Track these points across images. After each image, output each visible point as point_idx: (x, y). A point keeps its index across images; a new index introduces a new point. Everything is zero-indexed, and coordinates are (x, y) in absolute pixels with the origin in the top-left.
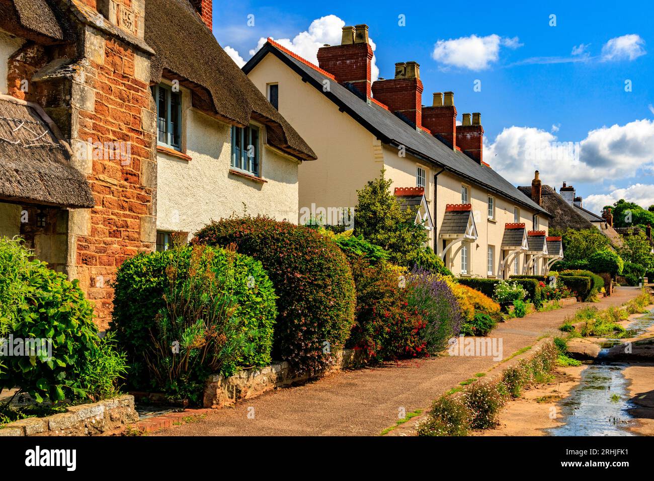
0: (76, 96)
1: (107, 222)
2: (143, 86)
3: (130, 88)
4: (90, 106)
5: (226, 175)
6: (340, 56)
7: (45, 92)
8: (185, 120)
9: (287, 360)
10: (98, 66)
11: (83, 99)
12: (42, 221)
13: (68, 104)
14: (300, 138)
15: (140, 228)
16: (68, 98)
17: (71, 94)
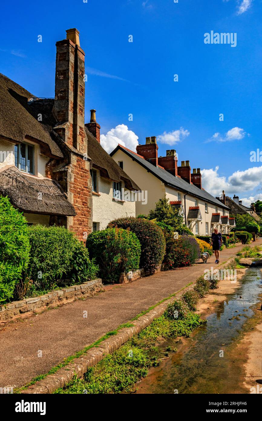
0: (69, 177)
1: (78, 220)
2: (88, 171)
3: (84, 172)
4: (73, 180)
5: (112, 200)
6: (145, 149)
7: (58, 176)
8: (98, 181)
9: (144, 267)
10: (75, 166)
11: (71, 178)
12: (59, 221)
13: (66, 180)
14: (136, 185)
15: (88, 222)
16: (66, 178)
17: (67, 176)
